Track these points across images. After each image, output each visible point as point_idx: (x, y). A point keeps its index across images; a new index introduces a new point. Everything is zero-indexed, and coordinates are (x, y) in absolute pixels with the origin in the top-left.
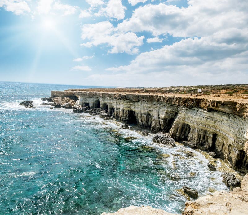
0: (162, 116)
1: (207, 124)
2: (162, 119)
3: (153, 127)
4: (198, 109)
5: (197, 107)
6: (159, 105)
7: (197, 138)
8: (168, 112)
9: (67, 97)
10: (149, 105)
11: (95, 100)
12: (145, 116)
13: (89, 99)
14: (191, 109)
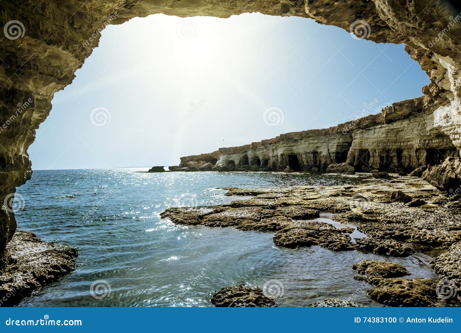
0: (333, 149)
1: (389, 140)
2: (333, 153)
3: (324, 164)
4: (375, 127)
5: (373, 126)
6: (327, 139)
7: (379, 161)
8: (339, 144)
9: (203, 160)
10: (315, 141)
11: (242, 155)
12: (312, 155)
13: (234, 155)
14: (366, 130)
